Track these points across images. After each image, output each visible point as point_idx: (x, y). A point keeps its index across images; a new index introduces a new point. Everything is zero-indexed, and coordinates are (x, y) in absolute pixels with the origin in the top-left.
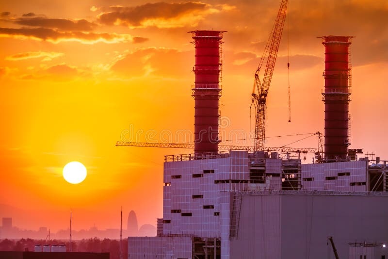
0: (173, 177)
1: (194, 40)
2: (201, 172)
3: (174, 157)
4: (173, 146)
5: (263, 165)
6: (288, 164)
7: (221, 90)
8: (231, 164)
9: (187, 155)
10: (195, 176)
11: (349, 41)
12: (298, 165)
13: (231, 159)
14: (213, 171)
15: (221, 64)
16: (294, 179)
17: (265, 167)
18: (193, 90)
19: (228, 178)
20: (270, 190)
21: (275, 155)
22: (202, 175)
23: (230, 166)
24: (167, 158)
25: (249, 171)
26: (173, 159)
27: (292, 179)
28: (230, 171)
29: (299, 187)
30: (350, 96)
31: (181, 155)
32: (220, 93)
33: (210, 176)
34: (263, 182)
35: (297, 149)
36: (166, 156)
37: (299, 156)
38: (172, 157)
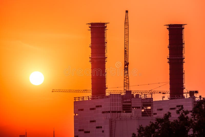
0: (79, 110)
1: (90, 29)
2: (94, 107)
3: (80, 98)
4: (86, 92)
5: (130, 102)
6: (145, 101)
7: (107, 58)
8: (111, 102)
9: (87, 97)
10: (91, 109)
11: (183, 27)
12: (151, 101)
13: (111, 99)
14: (101, 106)
15: (106, 43)
16: (149, 109)
17: (131, 103)
18: (90, 58)
19: (109, 110)
20: (131, 117)
21: (137, 96)
22: (95, 108)
23: (111, 103)
24: (76, 99)
25: (122, 105)
26: (79, 99)
27: (148, 110)
28: (111, 106)
29: (152, 114)
30: (184, 60)
31: (83, 97)
32: (106, 60)
33: (99, 109)
34: (131, 112)
35: (159, 92)
36: (75, 98)
37: (152, 96)
38: (78, 98)
